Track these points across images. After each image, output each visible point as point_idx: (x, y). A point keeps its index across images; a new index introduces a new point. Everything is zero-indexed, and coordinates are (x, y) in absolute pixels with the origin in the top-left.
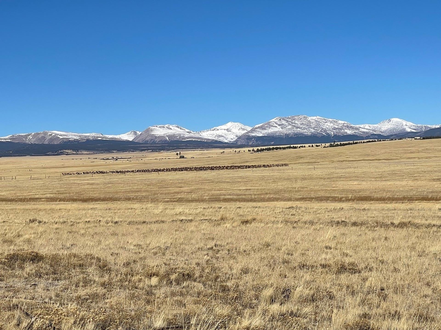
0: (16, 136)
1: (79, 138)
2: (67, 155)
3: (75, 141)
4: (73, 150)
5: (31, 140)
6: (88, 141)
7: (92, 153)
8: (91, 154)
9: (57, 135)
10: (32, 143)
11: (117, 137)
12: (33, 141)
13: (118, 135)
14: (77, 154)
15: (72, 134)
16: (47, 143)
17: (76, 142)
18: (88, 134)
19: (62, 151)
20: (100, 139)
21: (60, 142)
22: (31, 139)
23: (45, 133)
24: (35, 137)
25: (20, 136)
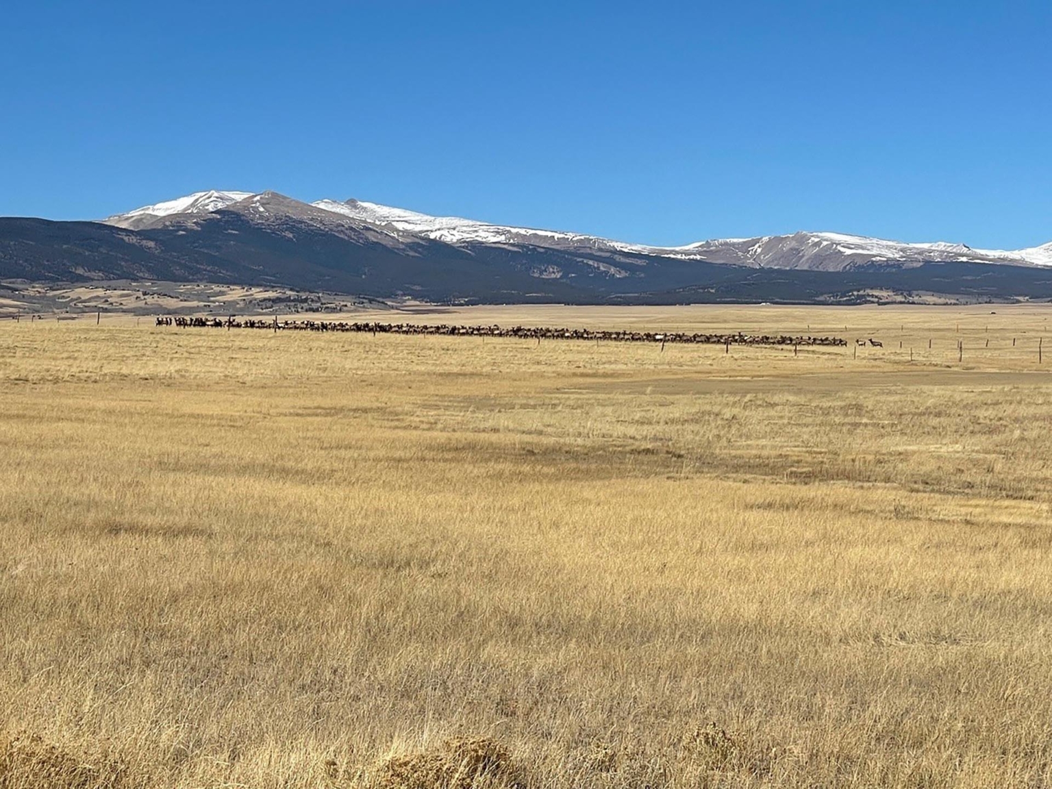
0: (716, 246)
1: (902, 257)
2: (879, 304)
3: (888, 266)
4: (896, 291)
5: (758, 257)
6: (928, 264)
7: (953, 301)
8: (951, 304)
9: (837, 244)
10: (763, 268)
11: (1015, 255)
12: (765, 261)
13: (1017, 252)
14: (909, 303)
15: (880, 242)
16: (806, 268)
17: (893, 266)
18: (926, 246)
19: (861, 293)
20: (964, 259)
21: (845, 267)
22: (760, 254)
23: (802, 239)
24: (770, 251)
25: (726, 244)
